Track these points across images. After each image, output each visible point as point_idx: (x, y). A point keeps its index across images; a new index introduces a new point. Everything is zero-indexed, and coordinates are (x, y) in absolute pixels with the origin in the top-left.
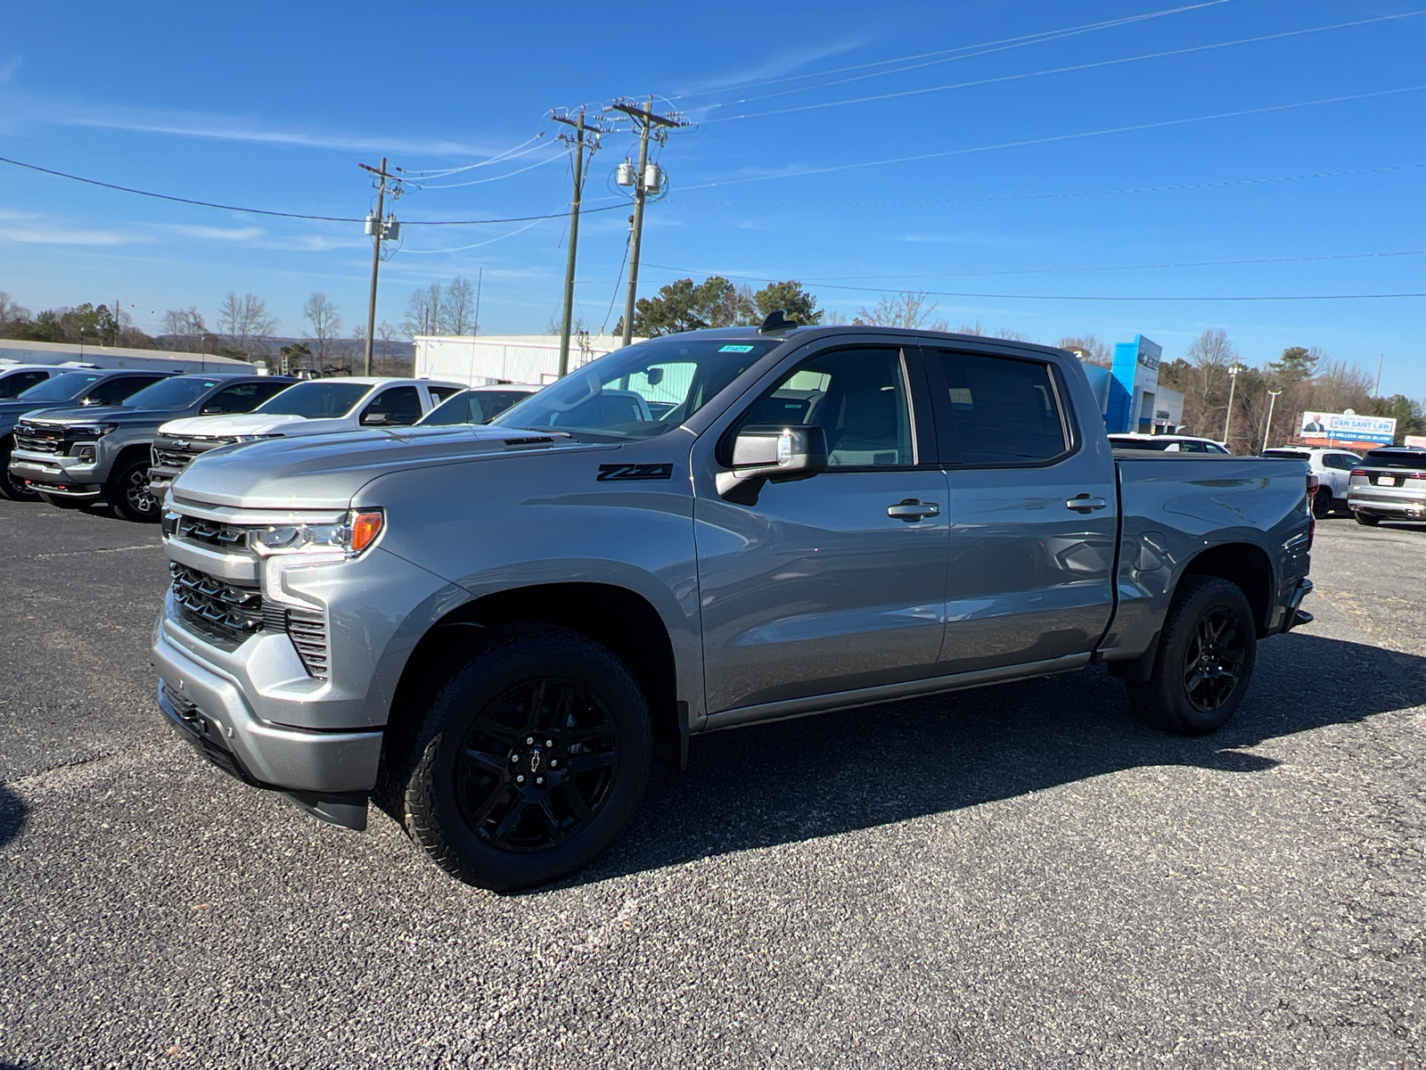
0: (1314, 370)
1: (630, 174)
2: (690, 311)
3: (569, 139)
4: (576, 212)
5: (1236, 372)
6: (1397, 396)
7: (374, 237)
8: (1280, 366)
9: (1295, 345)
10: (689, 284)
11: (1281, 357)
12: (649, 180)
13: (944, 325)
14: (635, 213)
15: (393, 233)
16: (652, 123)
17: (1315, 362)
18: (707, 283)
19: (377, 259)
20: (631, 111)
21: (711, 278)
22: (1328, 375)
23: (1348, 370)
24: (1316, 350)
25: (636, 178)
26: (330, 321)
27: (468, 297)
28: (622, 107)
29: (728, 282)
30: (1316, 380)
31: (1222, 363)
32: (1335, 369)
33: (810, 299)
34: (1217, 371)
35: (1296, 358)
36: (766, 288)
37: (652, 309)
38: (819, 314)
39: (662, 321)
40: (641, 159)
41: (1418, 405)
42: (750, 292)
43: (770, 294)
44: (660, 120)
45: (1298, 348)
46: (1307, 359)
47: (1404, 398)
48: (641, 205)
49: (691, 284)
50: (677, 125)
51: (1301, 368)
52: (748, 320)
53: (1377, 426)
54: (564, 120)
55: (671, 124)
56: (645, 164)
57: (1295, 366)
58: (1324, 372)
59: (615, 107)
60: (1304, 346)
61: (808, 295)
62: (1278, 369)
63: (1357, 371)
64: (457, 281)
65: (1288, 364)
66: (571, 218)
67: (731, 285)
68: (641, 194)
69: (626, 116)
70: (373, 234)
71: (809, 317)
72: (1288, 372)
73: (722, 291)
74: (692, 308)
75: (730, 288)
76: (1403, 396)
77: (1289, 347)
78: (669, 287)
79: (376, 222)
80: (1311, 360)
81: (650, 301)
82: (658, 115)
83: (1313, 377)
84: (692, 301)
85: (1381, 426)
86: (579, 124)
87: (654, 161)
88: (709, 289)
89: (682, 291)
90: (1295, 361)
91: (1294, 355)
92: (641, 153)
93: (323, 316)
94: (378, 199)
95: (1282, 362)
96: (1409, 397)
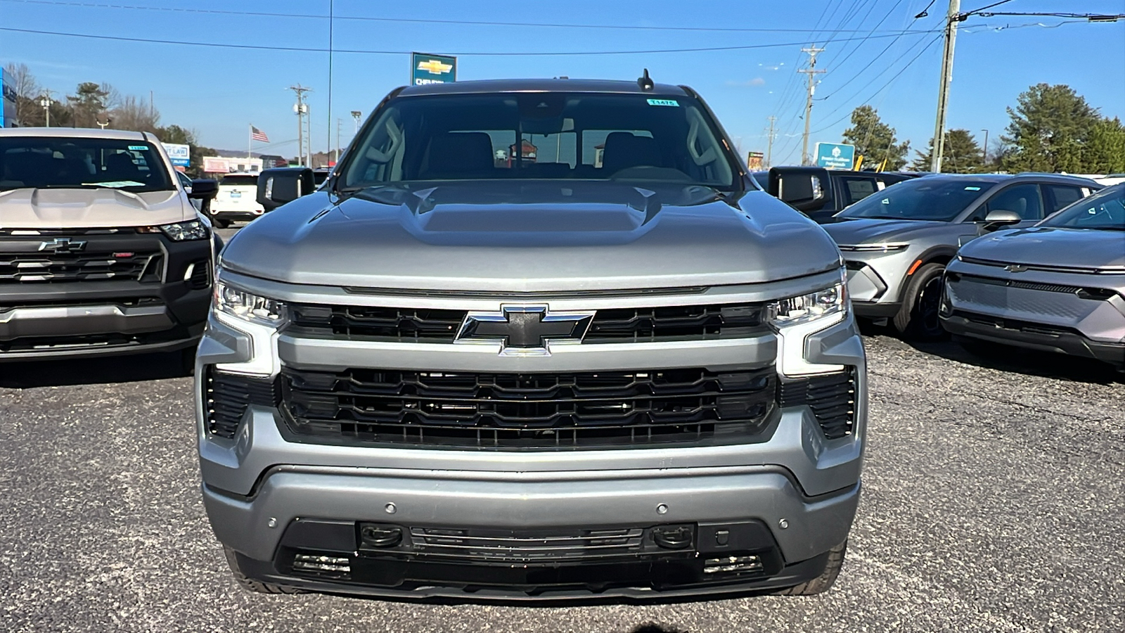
0: (107, 104)
5: (48, 105)
6: (174, 126)
8: (77, 99)
9: (87, 81)
11: (77, 91)
17: (107, 96)
22: (121, 108)
23: (137, 103)
24: (106, 85)
30: (111, 112)
31: (28, 95)
32: (127, 102)
34: (25, 103)
35: (90, 92)
41: (190, 133)
45: (91, 84)
46: (99, 93)
47: (179, 129)
51: (95, 102)
53: (176, 152)
57: (91, 99)
58: (117, 106)
60: (94, 82)
62: (75, 102)
63: (144, 105)
65: (83, 98)
72: (85, 105)
76: (178, 127)
77: (82, 82)
80: (103, 94)
83: (108, 110)
85: (178, 152)
90: (90, 95)
91: (87, 90)
95: (78, 96)
96: (182, 128)
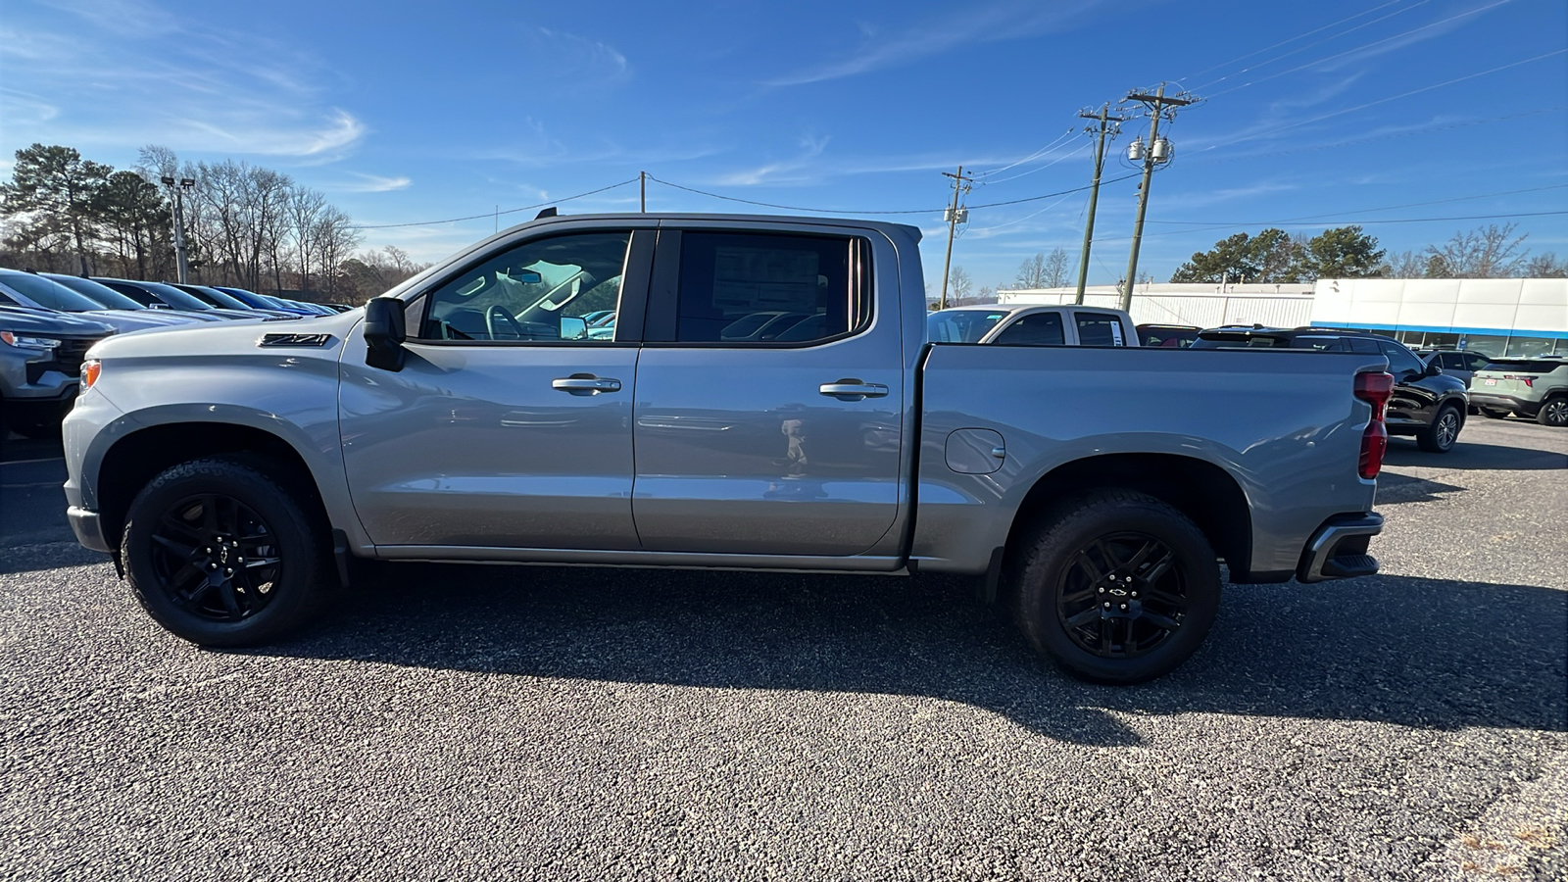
1: (1139, 150)
2: (1244, 260)
3: (1093, 130)
4: (1097, 186)
7: (950, 223)
10: (1245, 237)
12: (1156, 152)
13: (1550, 255)
14: (1143, 181)
15: (964, 218)
16: (1163, 105)
18: (1262, 234)
19: (952, 237)
20: (1143, 98)
21: (1266, 231)
25: (1145, 153)
26: (964, 285)
27: (1063, 262)
28: (1135, 97)
29: (1283, 232)
33: (1370, 241)
36: (1322, 235)
37: (1206, 260)
38: (1380, 254)
39: (1214, 270)
40: (1151, 136)
42: (1305, 239)
43: (1325, 239)
44: (1170, 102)
48: (1149, 173)
49: (1246, 237)
50: (1188, 103)
52: (1299, 264)
54: (1089, 116)
55: (1183, 103)
56: (1155, 140)
59: (1129, 98)
61: (1368, 238)
64: (1056, 251)
66: (1093, 190)
67: (1286, 235)
68: (1149, 165)
69: (1140, 104)
70: (949, 220)
71: (1368, 257)
73: (1277, 240)
74: (1246, 256)
75: (1286, 238)
78: (1225, 242)
79: (952, 212)
81: (1205, 254)
82: (1169, 97)
84: (1246, 251)
86: (1103, 117)
87: (1162, 136)
88: (1263, 240)
89: (1236, 243)
92: (1152, 131)
93: (960, 282)
94: (955, 195)
